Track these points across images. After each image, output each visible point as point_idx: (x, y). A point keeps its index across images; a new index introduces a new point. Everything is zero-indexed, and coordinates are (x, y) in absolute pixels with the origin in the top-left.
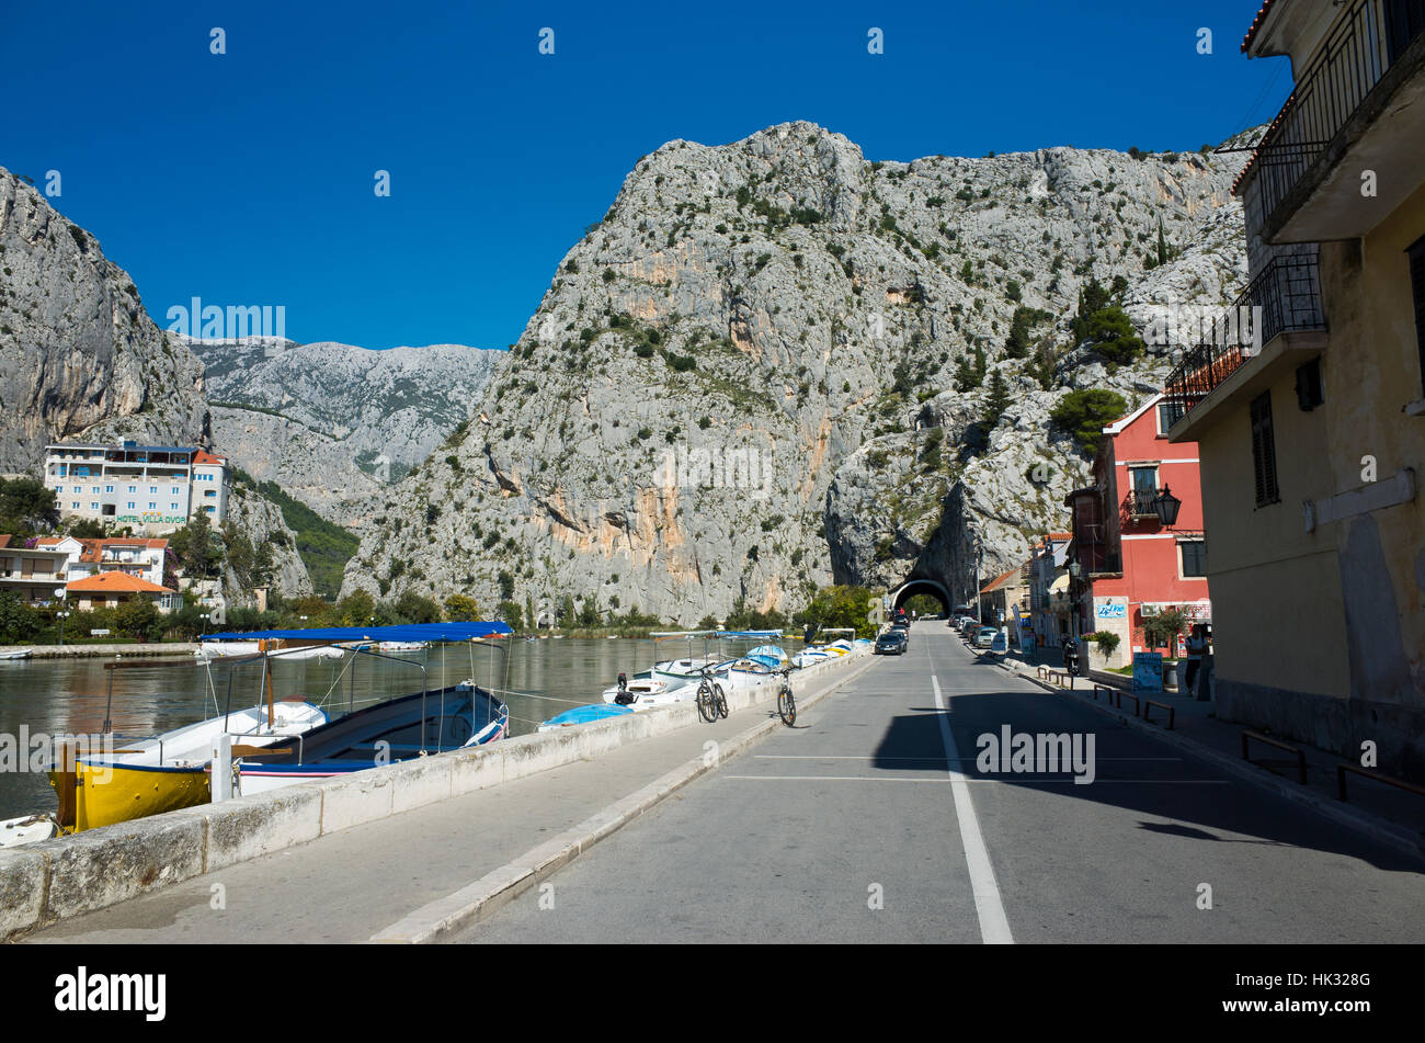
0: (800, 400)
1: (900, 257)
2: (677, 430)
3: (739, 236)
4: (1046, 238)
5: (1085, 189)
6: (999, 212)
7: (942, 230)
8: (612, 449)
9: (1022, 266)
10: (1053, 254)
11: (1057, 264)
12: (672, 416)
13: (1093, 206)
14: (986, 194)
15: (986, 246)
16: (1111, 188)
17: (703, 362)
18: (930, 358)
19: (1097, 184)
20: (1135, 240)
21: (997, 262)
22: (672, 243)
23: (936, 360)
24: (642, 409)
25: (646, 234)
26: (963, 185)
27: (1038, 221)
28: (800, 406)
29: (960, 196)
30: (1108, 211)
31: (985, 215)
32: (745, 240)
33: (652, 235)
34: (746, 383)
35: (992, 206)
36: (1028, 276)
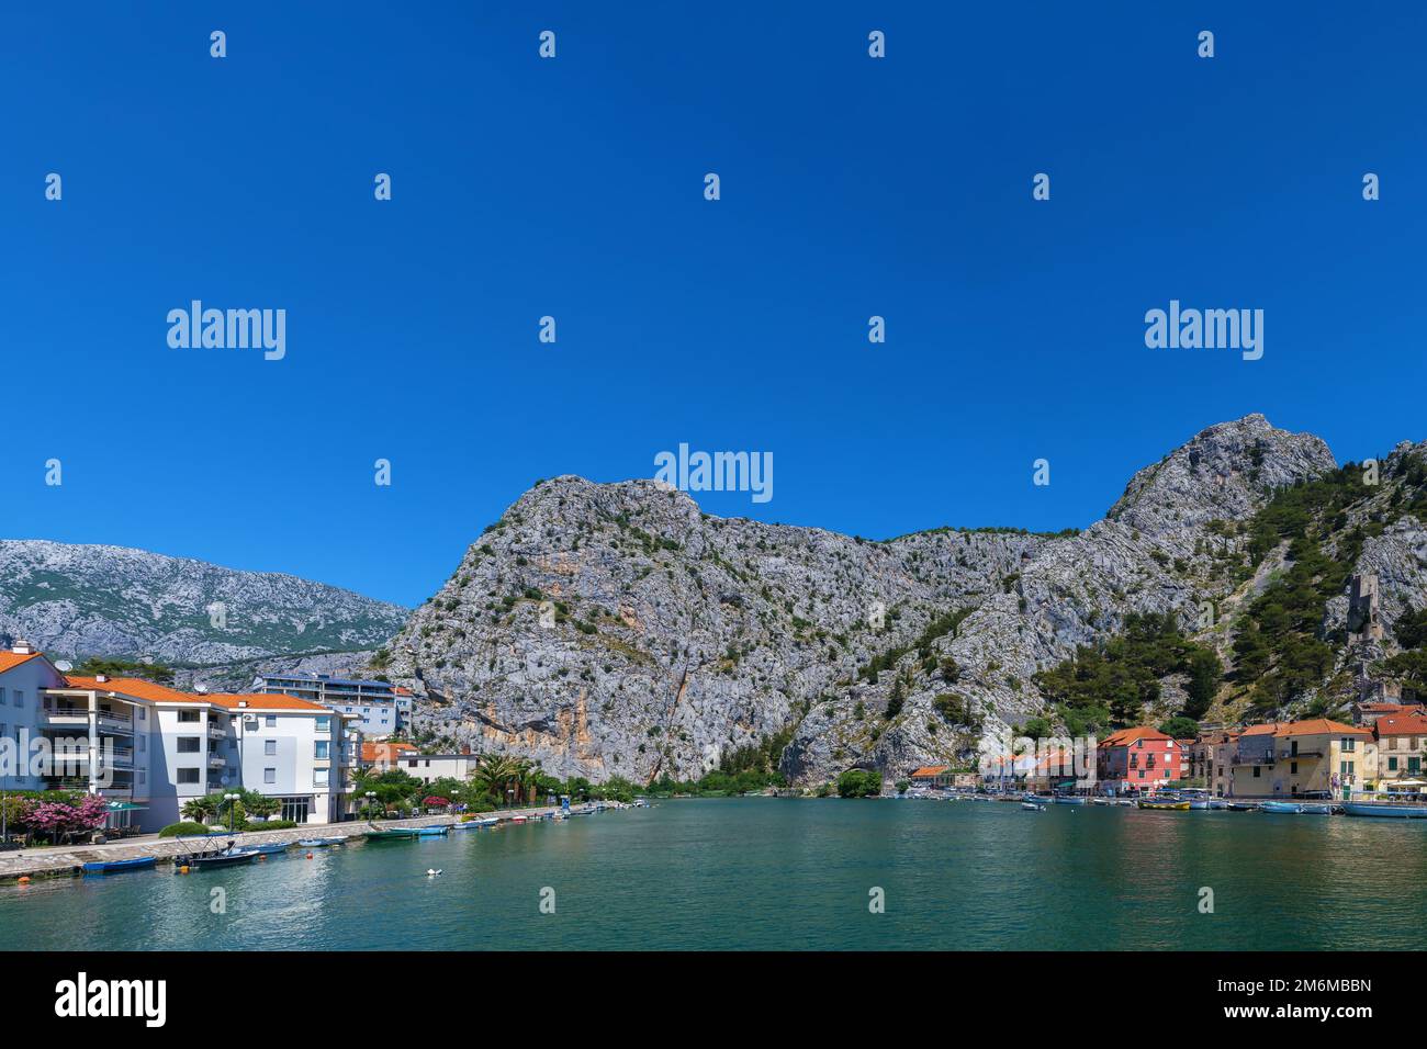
0: (672, 659)
1: (730, 580)
2: (588, 672)
3: (627, 551)
4: (808, 580)
5: (831, 555)
6: (782, 560)
7: (748, 565)
8: (536, 680)
9: (793, 592)
10: (811, 589)
11: (812, 595)
12: (584, 663)
13: (835, 565)
14: (774, 547)
15: (773, 579)
16: (845, 557)
17: (602, 628)
18: (749, 641)
19: (838, 554)
20: (853, 587)
21: (779, 589)
22: (575, 548)
23: (753, 642)
24: (560, 655)
25: (554, 539)
26: (759, 539)
27: (803, 568)
28: (672, 663)
29: (758, 545)
30: (842, 570)
31: (773, 560)
32: (633, 555)
33: (558, 540)
34: (634, 645)
35: (778, 555)
36: (797, 599)
